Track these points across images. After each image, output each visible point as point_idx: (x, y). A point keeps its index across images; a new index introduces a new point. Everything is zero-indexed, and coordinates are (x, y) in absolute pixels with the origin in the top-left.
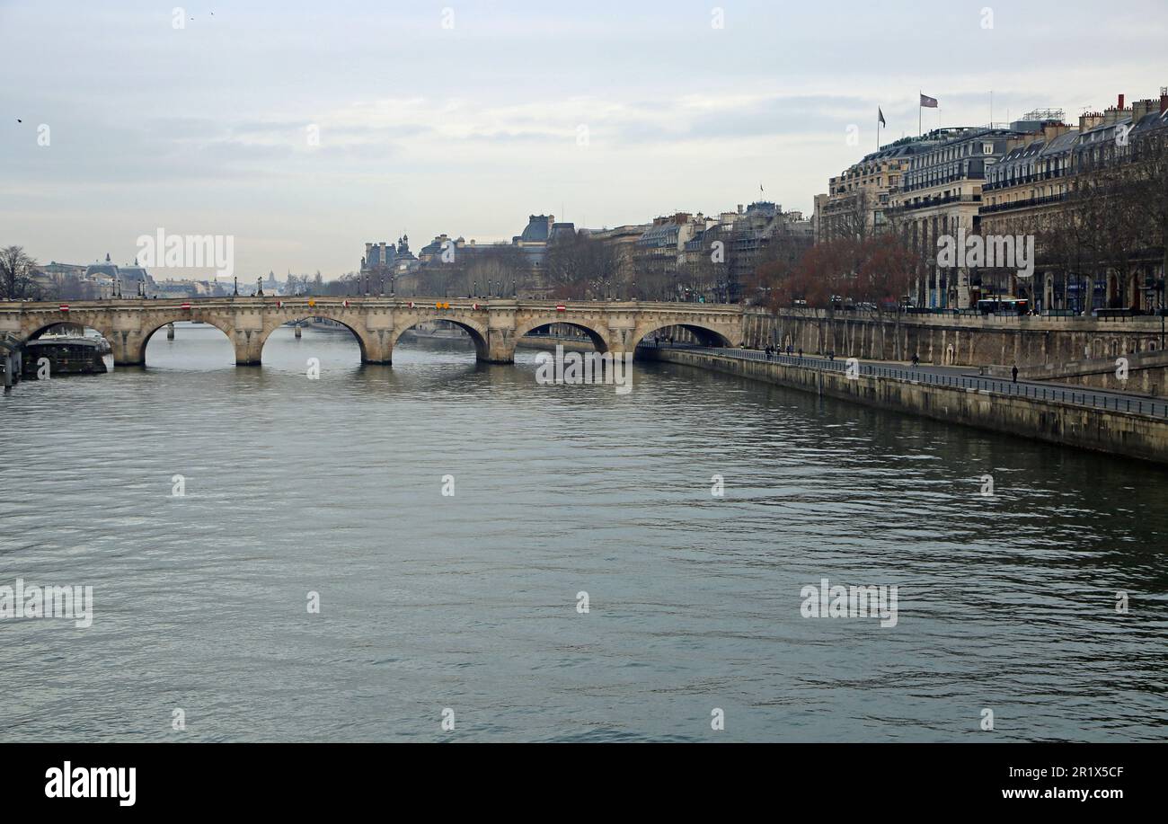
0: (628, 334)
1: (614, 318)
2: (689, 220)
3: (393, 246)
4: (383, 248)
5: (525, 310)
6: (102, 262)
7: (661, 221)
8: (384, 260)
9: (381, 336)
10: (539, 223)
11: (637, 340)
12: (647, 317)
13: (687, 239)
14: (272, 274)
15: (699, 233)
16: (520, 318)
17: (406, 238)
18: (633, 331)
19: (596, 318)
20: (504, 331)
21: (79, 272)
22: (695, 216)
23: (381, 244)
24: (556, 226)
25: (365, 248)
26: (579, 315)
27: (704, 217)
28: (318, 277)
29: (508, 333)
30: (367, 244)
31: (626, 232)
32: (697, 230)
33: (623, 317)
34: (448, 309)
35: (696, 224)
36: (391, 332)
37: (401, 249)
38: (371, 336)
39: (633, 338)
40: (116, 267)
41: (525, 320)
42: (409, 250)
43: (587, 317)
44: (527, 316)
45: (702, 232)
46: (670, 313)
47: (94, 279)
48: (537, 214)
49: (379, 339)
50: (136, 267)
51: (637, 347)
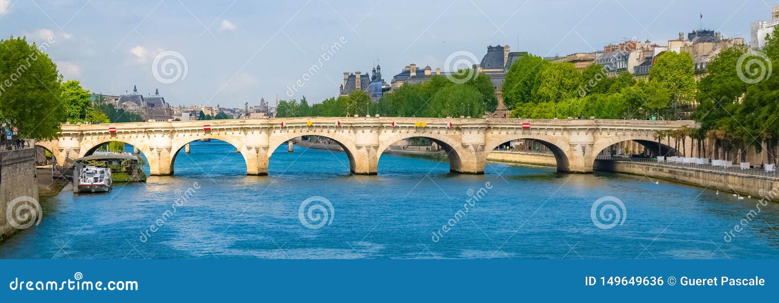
0: (588, 148)
1: (574, 134)
2: (638, 46)
3: (367, 75)
4: (358, 76)
5: (494, 128)
6: (131, 92)
7: (610, 49)
8: (360, 87)
9: (368, 151)
10: (495, 53)
11: (595, 153)
12: (605, 133)
13: (637, 64)
14: (263, 100)
15: (647, 58)
16: (489, 134)
17: (379, 68)
18: (592, 145)
19: (558, 134)
20: (475, 146)
21: (113, 100)
22: (643, 42)
23: (356, 73)
24: (512, 55)
25: (343, 77)
26: (542, 132)
27: (651, 44)
28: (304, 101)
29: (479, 148)
30: (345, 74)
31: (578, 59)
32: (646, 56)
33: (582, 133)
34: (426, 127)
35: (645, 51)
36: (376, 148)
37: (374, 78)
38: (359, 151)
39: (592, 151)
40: (142, 96)
41: (493, 137)
42: (382, 78)
43: (550, 133)
44: (496, 132)
45: (651, 58)
46: (626, 130)
47: (125, 106)
48: (494, 45)
49: (366, 153)
50: (157, 96)
51: (596, 160)
